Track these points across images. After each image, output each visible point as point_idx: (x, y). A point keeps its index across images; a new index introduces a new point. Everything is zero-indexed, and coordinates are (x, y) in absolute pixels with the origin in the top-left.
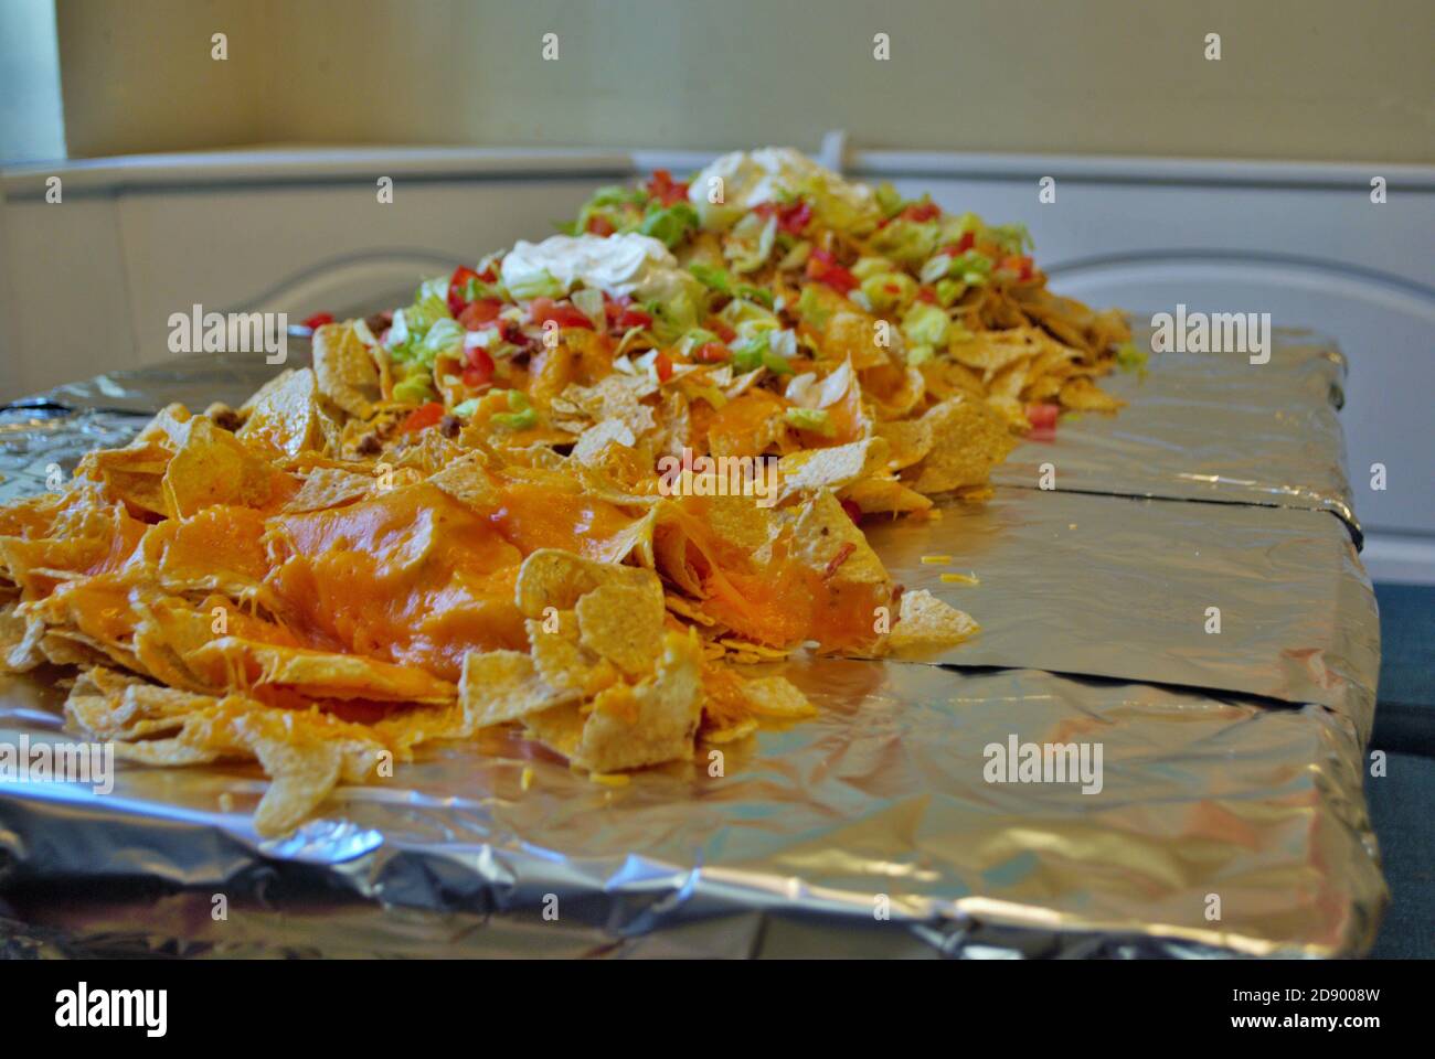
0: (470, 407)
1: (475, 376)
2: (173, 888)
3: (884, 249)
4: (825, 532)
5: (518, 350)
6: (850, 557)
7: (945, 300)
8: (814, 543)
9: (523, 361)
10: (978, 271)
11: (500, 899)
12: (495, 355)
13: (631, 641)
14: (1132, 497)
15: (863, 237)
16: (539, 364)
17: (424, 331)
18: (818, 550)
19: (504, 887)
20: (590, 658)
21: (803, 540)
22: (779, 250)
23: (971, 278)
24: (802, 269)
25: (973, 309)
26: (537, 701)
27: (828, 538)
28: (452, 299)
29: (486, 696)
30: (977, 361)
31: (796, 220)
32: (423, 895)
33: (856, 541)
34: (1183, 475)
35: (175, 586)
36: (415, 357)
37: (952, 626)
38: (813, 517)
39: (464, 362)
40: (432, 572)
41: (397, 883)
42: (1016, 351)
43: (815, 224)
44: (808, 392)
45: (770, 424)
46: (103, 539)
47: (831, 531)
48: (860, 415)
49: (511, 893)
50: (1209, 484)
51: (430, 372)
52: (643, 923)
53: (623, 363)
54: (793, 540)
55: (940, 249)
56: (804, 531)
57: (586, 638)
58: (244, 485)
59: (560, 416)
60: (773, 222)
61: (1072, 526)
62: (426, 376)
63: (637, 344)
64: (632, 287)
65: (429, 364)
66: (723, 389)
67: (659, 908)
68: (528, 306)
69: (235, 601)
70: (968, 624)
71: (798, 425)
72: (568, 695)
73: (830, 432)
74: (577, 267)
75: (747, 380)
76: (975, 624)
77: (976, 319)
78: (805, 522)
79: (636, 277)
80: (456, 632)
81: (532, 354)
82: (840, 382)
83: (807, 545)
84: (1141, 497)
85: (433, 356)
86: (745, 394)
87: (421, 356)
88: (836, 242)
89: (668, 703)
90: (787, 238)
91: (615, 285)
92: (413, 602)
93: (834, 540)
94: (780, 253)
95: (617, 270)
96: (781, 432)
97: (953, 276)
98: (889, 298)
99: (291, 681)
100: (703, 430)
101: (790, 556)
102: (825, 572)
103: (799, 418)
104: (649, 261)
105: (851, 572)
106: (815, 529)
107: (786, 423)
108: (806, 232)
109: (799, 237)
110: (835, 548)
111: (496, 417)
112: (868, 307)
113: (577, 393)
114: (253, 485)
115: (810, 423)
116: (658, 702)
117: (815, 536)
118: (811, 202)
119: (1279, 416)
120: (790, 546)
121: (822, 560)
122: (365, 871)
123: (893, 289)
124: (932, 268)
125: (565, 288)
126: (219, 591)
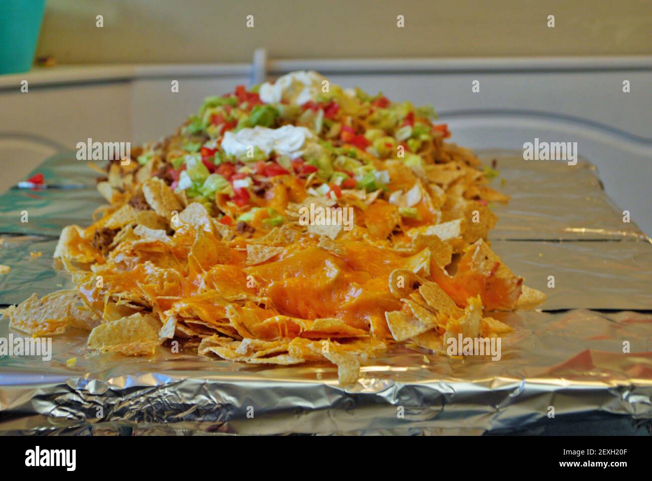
0: (245, 217)
1: (241, 202)
2: (309, 410)
3: (374, 124)
4: (486, 258)
5: (256, 188)
6: (499, 268)
7: (414, 149)
8: (483, 263)
9: (261, 193)
10: (425, 133)
11: (448, 399)
12: (249, 191)
13: (443, 304)
14: (552, 241)
15: (363, 118)
16: (270, 194)
17: (202, 181)
18: (485, 266)
19: (450, 394)
20: (433, 312)
21: (478, 263)
22: (326, 128)
23: (424, 137)
24: (338, 137)
25: (427, 152)
26: (421, 329)
27: (488, 261)
28: (205, 163)
29: (399, 329)
30: (438, 180)
31: (331, 111)
32: (415, 402)
33: (499, 261)
34: (569, 230)
35: (231, 298)
36: (202, 194)
37: (534, 296)
38: (480, 252)
39: (232, 194)
40: (340, 284)
41: (404, 398)
42: (456, 174)
43: (340, 112)
44: (400, 200)
45: (394, 216)
46: (176, 282)
47: (489, 257)
48: (431, 209)
49: (452, 396)
50: (581, 233)
51: (213, 202)
52: (507, 401)
53: (311, 191)
54: (473, 263)
55: (401, 123)
56: (478, 258)
57: (429, 303)
58: (219, 255)
59: (293, 219)
60: (321, 113)
61: (541, 255)
62: (210, 204)
63: (315, 182)
64: (301, 153)
65: (212, 198)
66: (363, 201)
67: (511, 395)
68: (254, 165)
69: (256, 303)
70: (540, 295)
71: (405, 215)
72: (430, 327)
73: (419, 218)
74: (268, 144)
75: (374, 196)
76: (544, 294)
77: (430, 159)
78: (478, 254)
79: (303, 148)
80: (358, 308)
81: (266, 190)
82: (415, 194)
83: (480, 264)
84: (558, 241)
85: (214, 193)
86: (374, 203)
87: (205, 194)
88: (353, 122)
89: (472, 326)
90: (328, 122)
91: (292, 152)
92: (335, 297)
93: (491, 261)
94: (326, 130)
95: (292, 145)
96: (400, 220)
97: (415, 136)
98: (388, 150)
99: (314, 330)
100: (363, 220)
101: (472, 270)
102: (489, 275)
103: (405, 212)
104: (307, 140)
105: (501, 275)
106: (482, 257)
107: (401, 215)
108: (337, 117)
109: (335, 120)
110: (491, 265)
111: (264, 221)
112: (377, 155)
113: (294, 207)
114: (224, 255)
115: (410, 214)
116: (468, 326)
117: (483, 260)
118: (335, 100)
119: (588, 199)
120: (472, 266)
121: (487, 270)
122: (390, 395)
123: (389, 145)
124: (402, 133)
125: (267, 155)
126: (248, 300)
